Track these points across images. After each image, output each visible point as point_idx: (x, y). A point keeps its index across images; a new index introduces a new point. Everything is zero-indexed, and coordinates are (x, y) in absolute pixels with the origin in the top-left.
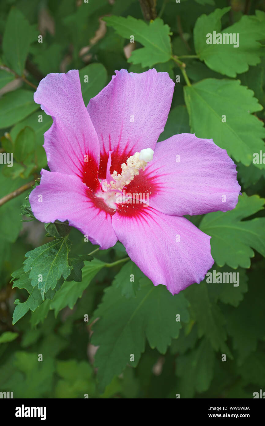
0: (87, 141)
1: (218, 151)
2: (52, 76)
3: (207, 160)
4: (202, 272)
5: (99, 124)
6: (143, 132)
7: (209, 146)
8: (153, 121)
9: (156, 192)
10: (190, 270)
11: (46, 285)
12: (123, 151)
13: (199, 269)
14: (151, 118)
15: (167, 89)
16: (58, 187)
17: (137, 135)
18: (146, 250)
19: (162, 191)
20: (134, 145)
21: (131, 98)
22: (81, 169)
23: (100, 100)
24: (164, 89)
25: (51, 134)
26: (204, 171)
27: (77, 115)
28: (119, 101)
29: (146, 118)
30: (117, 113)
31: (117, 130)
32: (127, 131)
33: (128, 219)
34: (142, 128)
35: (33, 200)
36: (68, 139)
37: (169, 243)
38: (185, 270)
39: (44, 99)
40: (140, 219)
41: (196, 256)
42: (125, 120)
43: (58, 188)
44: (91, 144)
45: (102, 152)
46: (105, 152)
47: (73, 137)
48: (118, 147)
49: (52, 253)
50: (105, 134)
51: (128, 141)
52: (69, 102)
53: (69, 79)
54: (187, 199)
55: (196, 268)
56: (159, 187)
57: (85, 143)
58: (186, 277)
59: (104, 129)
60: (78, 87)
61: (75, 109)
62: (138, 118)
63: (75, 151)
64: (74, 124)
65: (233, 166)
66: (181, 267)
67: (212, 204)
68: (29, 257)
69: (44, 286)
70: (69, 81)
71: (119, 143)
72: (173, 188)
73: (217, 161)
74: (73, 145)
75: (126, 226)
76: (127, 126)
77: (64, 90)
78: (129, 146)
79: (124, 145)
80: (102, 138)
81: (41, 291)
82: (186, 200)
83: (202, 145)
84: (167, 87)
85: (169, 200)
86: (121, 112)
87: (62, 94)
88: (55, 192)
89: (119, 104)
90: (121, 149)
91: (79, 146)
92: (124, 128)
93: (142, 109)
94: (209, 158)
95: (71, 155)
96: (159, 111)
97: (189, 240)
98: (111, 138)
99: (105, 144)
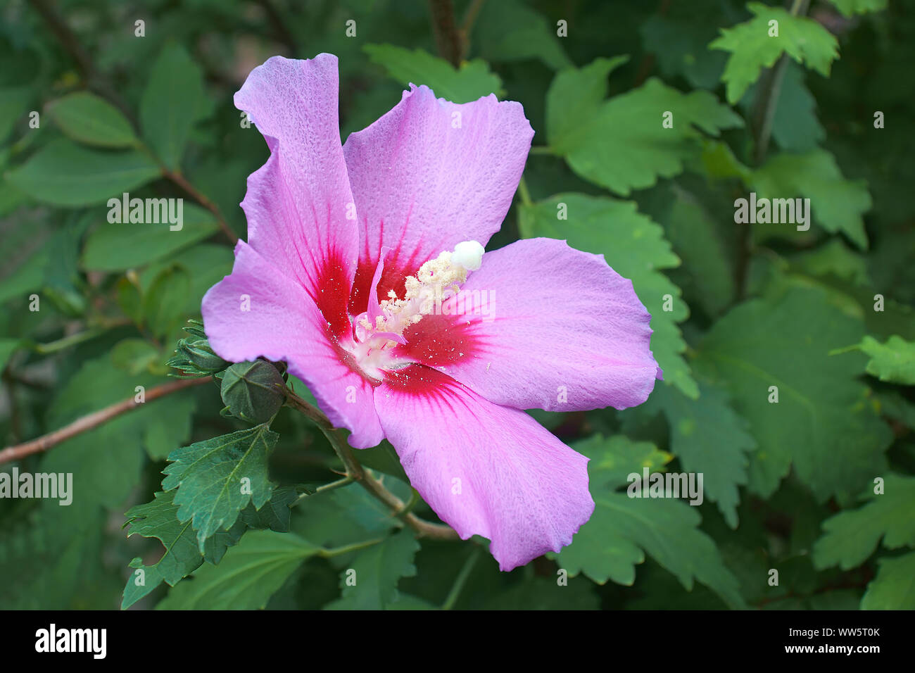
0: (333, 222)
1: (613, 282)
2: (279, 63)
3: (589, 298)
4: (567, 527)
5: (363, 193)
6: (455, 223)
7: (596, 267)
8: (480, 203)
9: (472, 353)
10: (541, 521)
11: (211, 520)
12: (407, 260)
13: (561, 521)
14: (476, 196)
15: (516, 140)
16: (268, 291)
17: (441, 229)
18: (448, 464)
19: (485, 352)
20: (432, 250)
21: (437, 150)
22: (314, 281)
23: (372, 141)
24: (509, 139)
25: (264, 179)
26: (581, 321)
27: (322, 158)
28: (411, 151)
29: (464, 196)
30: (402, 175)
31: (400, 213)
32: (420, 217)
33: (409, 397)
34: (455, 216)
35: (211, 308)
36: (297, 206)
37: (498, 457)
38: (530, 520)
39: (254, 109)
40: (436, 400)
41: (556, 492)
42: (420, 193)
43: (267, 293)
44: (341, 232)
45: (363, 256)
46: (369, 258)
47: (306, 204)
48: (398, 250)
49: (230, 455)
50: (372, 218)
51: (421, 240)
52: (308, 125)
53: (316, 73)
54: (541, 372)
55: (554, 517)
56: (480, 343)
57: (329, 226)
58: (532, 535)
59: (373, 206)
60: (332, 95)
61: (319, 143)
62: (448, 194)
63: (307, 237)
64: (313, 177)
65: (645, 316)
66: (521, 512)
67: (596, 389)
68: (178, 460)
69: (208, 521)
70: (315, 78)
71: (400, 241)
72: (511, 348)
73: (611, 302)
74: (305, 222)
75: (404, 409)
76: (423, 207)
77: (302, 98)
78: (423, 250)
79: (411, 247)
80: (366, 226)
81: (198, 534)
82: (538, 376)
83: (580, 266)
84: (517, 135)
85: (500, 371)
86: (412, 176)
87: (295, 106)
88: (260, 302)
89: (409, 157)
90: (404, 256)
91: (317, 227)
92: (415, 211)
93: (458, 175)
94: (593, 294)
95: (299, 243)
96: (494, 184)
97: (542, 458)
98: (384, 229)
99: (369, 238)
